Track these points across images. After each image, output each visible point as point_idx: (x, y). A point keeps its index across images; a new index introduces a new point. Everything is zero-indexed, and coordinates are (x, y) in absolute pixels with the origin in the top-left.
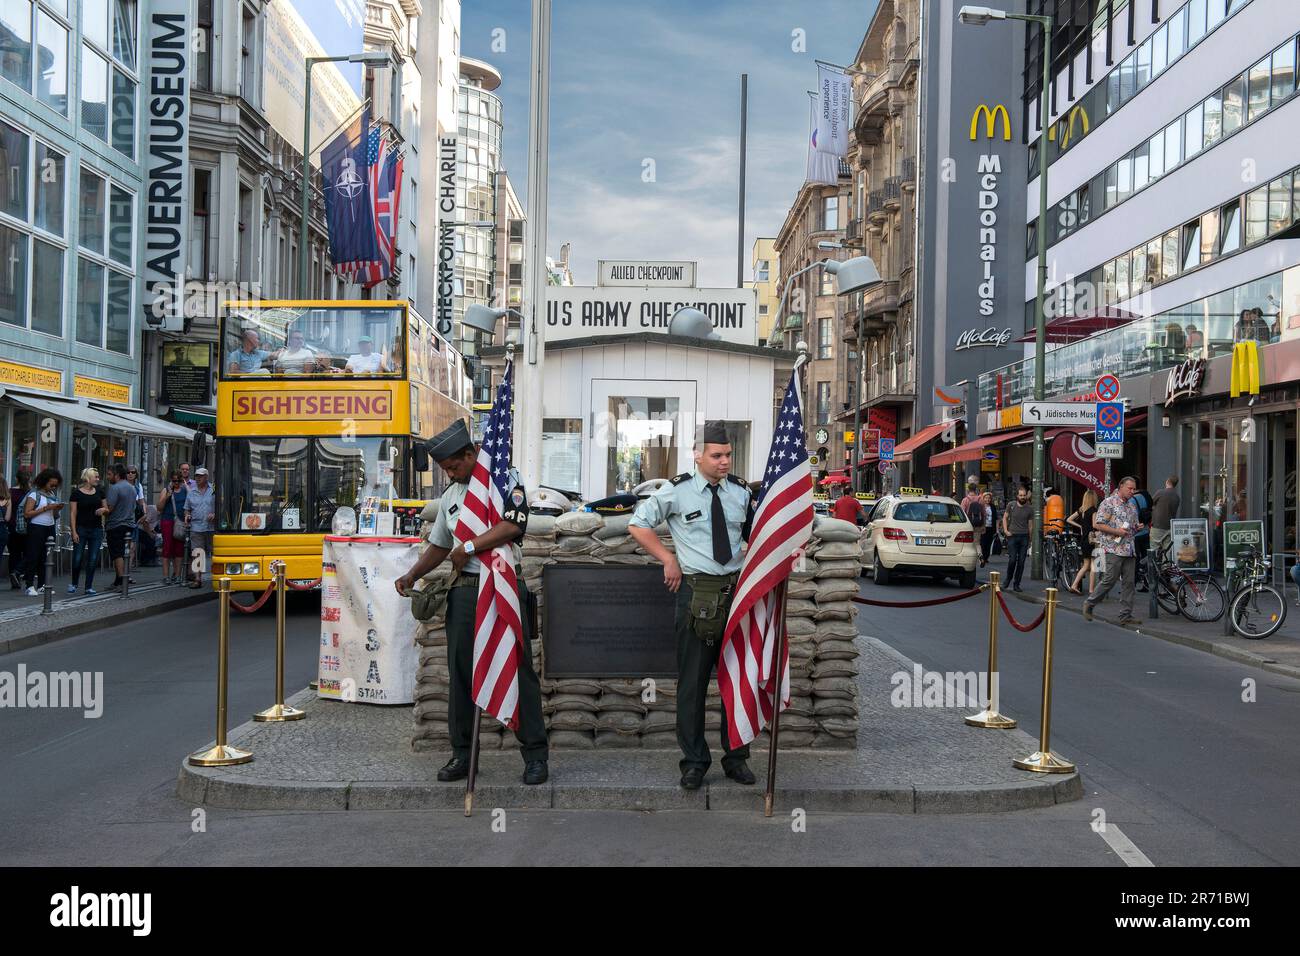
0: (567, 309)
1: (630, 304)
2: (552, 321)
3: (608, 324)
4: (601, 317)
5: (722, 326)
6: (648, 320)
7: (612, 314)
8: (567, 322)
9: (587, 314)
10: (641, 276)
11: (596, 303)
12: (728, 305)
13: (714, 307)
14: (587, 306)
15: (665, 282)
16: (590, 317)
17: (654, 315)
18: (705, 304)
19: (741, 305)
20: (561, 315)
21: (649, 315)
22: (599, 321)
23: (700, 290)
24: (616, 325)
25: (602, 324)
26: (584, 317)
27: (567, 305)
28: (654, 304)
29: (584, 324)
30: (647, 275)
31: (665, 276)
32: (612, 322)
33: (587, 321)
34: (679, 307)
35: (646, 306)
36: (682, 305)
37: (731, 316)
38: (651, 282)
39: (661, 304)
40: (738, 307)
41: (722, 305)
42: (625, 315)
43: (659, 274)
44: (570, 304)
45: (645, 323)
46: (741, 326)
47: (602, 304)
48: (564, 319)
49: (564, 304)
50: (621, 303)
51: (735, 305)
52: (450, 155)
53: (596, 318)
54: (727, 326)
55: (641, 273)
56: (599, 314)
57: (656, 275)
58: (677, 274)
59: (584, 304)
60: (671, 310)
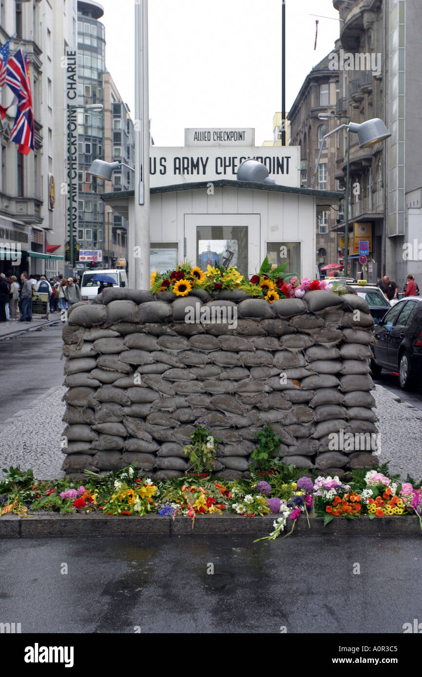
0: (163, 163)
1: (207, 158)
2: (153, 172)
3: (192, 173)
4: (187, 169)
5: (274, 173)
6: (221, 169)
7: (195, 166)
8: (163, 172)
9: (177, 166)
10: (216, 138)
11: (184, 158)
12: (278, 158)
13: (268, 160)
14: (177, 160)
15: (233, 142)
16: (179, 169)
17: (225, 166)
18: (261, 158)
19: (288, 158)
20: (159, 167)
21: (221, 166)
22: (186, 171)
23: (258, 147)
24: (198, 173)
25: (188, 173)
26: (175, 168)
27: (163, 160)
28: (225, 158)
29: (175, 173)
30: (220, 138)
31: (233, 139)
32: (195, 171)
33: (177, 171)
34: (243, 160)
35: (219, 160)
36: (245, 158)
37: (280, 166)
38: (223, 143)
39: (230, 158)
40: (285, 160)
41: (274, 158)
42: (204, 166)
43: (228, 137)
44: (165, 159)
45: (219, 172)
46: (287, 173)
47: (188, 159)
48: (161, 170)
49: (161, 159)
50: (201, 158)
51: (283, 158)
52: (72, 62)
53: (184, 168)
54: (278, 173)
55: (216, 137)
56: (186, 166)
57: (226, 138)
58: (241, 136)
59: (175, 159)
60: (237, 162)
